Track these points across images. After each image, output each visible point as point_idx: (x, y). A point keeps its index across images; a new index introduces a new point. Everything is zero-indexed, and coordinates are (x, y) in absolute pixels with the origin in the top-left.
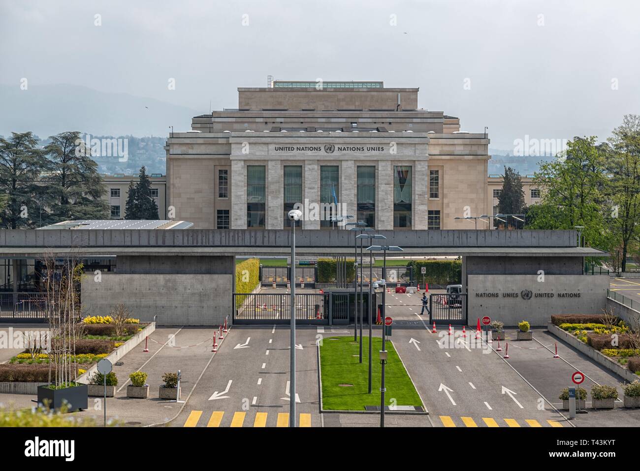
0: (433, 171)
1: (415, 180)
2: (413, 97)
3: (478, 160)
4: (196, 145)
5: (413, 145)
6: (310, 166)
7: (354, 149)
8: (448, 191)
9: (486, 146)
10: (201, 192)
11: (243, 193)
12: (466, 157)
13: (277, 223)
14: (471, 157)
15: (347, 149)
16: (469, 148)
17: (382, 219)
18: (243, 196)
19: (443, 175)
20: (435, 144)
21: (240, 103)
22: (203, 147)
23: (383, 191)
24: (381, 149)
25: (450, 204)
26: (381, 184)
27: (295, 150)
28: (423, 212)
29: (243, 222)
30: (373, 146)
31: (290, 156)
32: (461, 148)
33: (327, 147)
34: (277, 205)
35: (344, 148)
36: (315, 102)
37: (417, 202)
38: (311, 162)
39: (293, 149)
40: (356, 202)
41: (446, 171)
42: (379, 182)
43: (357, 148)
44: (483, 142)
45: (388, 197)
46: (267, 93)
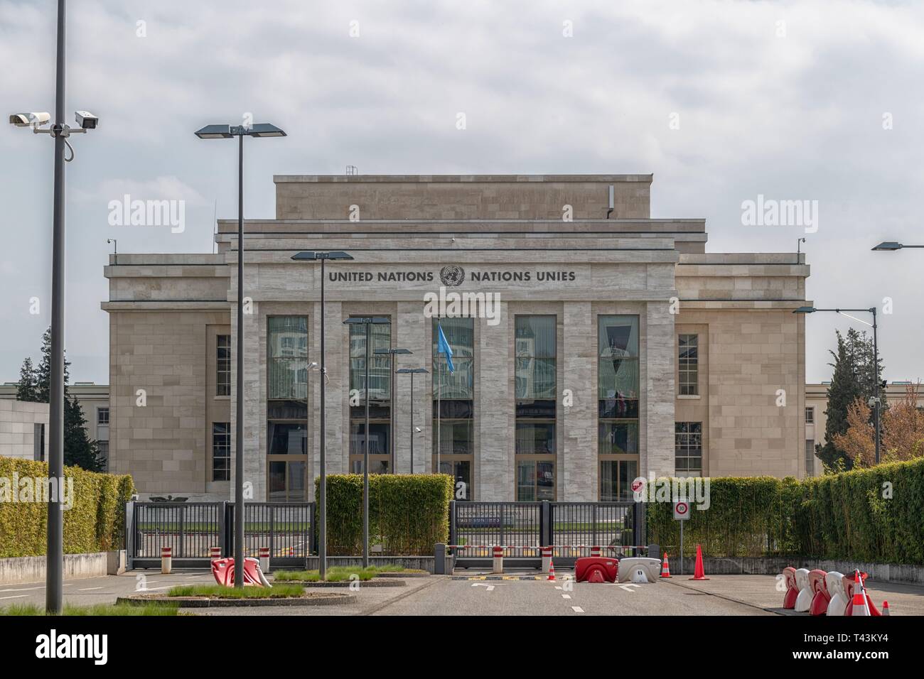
0: (685, 336)
1: (646, 347)
2: (640, 192)
3: (785, 310)
4: (165, 281)
5: (641, 268)
6: (407, 317)
7: (507, 276)
8: (719, 379)
9: (801, 280)
10: (178, 384)
11: (256, 377)
12: (758, 305)
13: (334, 445)
14: (769, 305)
15: (491, 277)
16: (763, 285)
17: (573, 434)
18: (257, 384)
19: (708, 344)
20: (688, 277)
21: (279, 207)
22: (182, 285)
23: (573, 371)
24: (568, 277)
25: (723, 407)
26: (570, 355)
27: (375, 278)
28: (665, 418)
29: (257, 443)
30: (550, 269)
31: (363, 292)
32: (747, 285)
33: (446, 273)
34: (334, 405)
35: (486, 274)
36: (435, 205)
37: (652, 395)
38: (409, 307)
39: (369, 277)
40: (513, 398)
41: (713, 335)
42: (565, 352)
43: (515, 274)
44: (794, 270)
45: (584, 383)
46: (335, 186)
